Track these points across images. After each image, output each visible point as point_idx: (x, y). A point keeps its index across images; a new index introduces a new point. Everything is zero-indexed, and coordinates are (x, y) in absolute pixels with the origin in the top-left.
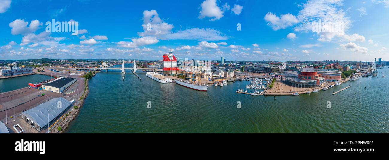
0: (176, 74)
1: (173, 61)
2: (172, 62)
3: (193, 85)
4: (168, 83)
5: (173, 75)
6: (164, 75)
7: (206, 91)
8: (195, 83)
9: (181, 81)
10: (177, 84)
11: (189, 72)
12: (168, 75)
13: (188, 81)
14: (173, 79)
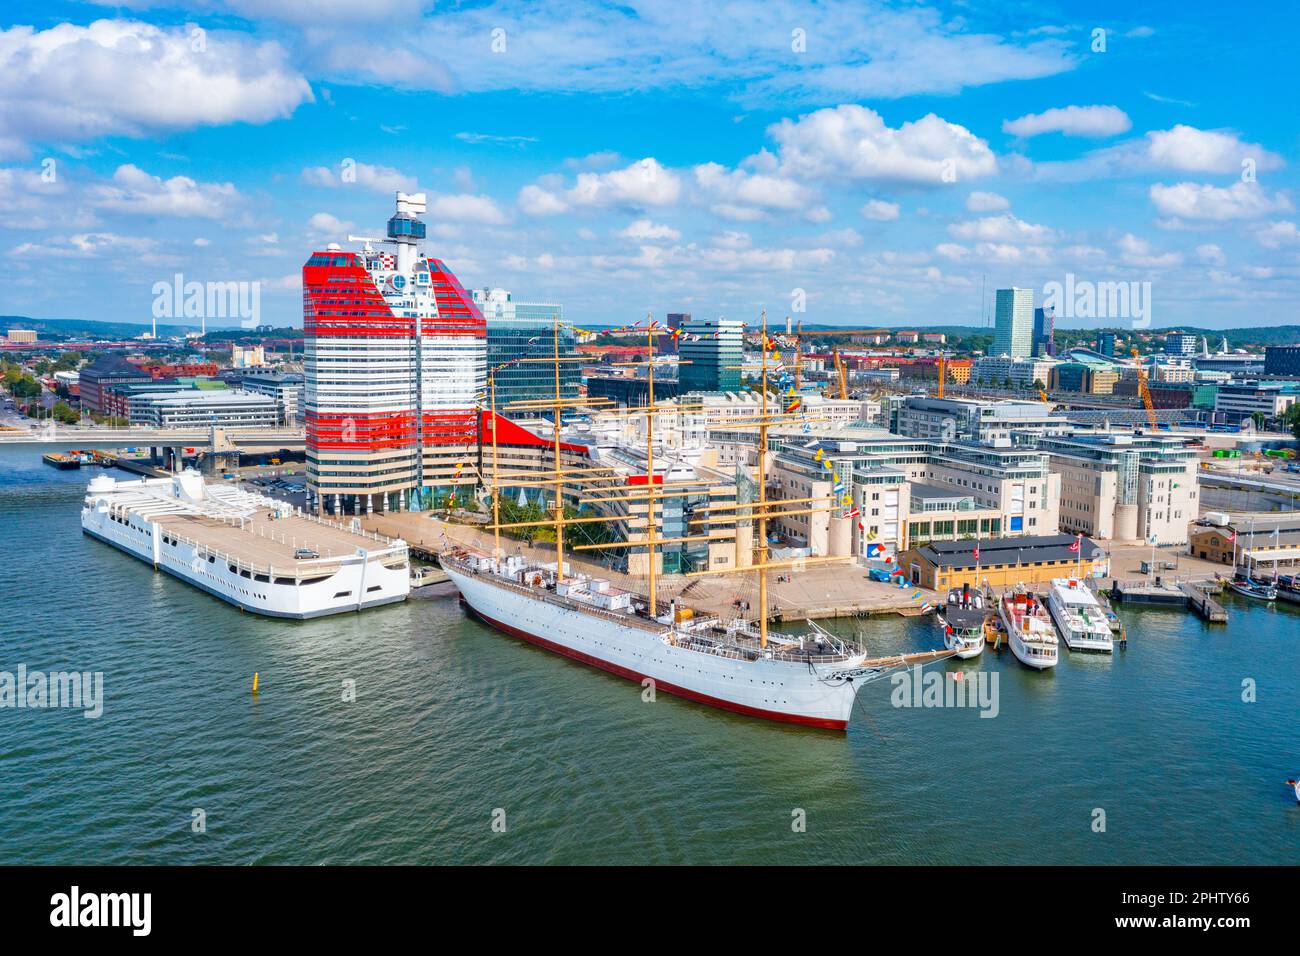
0: (469, 488)
1: (429, 331)
2: (418, 349)
3: (664, 638)
4: (357, 612)
5: (442, 505)
6: (329, 507)
7: (836, 728)
8: (697, 615)
9: (518, 584)
10: (471, 614)
11: (623, 470)
12: (378, 498)
13: (603, 587)
14: (422, 558)
